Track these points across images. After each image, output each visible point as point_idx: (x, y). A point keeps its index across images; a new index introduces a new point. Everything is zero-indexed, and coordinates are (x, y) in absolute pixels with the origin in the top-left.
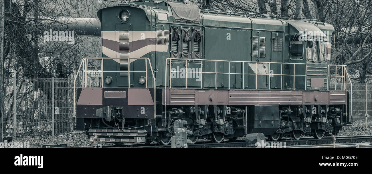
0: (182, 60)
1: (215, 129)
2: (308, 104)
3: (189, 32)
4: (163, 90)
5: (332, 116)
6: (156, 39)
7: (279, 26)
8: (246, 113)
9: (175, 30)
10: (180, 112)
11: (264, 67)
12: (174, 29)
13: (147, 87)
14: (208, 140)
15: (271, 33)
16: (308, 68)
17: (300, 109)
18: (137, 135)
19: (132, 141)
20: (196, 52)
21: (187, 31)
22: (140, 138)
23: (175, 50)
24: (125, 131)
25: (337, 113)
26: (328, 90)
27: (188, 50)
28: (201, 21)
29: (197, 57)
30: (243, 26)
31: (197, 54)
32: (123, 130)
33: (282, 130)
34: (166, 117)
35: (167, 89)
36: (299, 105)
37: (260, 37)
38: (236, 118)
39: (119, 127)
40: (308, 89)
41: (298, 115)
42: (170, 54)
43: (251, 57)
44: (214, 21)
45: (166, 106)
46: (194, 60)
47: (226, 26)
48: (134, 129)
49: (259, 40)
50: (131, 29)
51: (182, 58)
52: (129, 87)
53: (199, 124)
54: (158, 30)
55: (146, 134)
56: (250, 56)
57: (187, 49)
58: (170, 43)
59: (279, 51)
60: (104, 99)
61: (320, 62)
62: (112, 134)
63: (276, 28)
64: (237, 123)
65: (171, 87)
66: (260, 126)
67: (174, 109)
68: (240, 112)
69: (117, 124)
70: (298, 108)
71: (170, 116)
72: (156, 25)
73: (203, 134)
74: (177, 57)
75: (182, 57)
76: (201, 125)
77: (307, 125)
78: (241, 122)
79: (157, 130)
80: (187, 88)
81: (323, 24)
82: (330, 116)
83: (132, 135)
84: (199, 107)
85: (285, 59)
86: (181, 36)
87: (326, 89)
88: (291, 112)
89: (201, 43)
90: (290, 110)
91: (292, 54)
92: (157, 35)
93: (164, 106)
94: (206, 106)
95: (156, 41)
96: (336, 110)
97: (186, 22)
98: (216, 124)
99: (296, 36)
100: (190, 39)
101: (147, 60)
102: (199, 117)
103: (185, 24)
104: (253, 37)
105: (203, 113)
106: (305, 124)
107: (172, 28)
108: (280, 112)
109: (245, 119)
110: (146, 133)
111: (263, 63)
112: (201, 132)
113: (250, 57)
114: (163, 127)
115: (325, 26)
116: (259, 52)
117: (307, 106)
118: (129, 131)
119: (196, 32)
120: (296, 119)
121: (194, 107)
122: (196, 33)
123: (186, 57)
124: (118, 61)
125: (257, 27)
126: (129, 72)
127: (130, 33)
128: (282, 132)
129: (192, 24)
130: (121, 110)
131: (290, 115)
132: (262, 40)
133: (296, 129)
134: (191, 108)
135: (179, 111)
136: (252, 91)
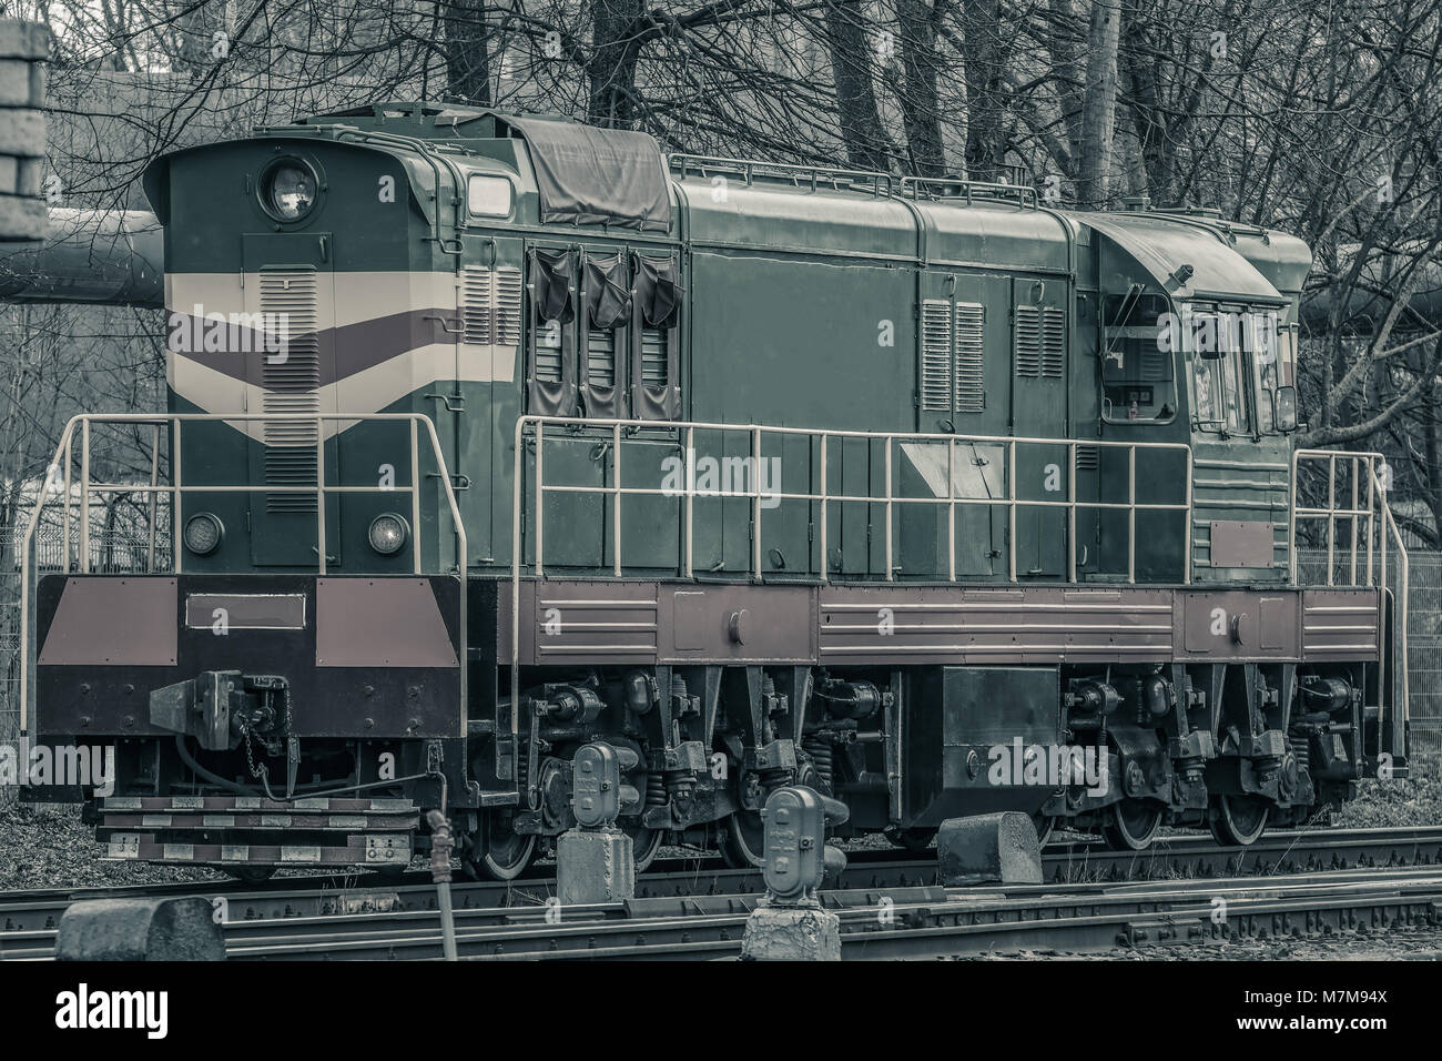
0: (584, 426)
1: (749, 792)
2: (1198, 659)
3: (616, 275)
4: (499, 585)
5: (1307, 725)
6: (458, 311)
7: (1050, 242)
8: (896, 704)
9: (548, 268)
10: (586, 704)
11: (980, 463)
12: (547, 264)
13: (418, 571)
14: (708, 854)
15: (1012, 280)
16: (1197, 467)
17: (1158, 686)
18: (363, 823)
19: (339, 856)
20: (654, 384)
21: (605, 272)
22: (380, 842)
23: (551, 370)
24: (299, 805)
25: (1338, 704)
26: (1294, 583)
27: (612, 372)
28: (675, 218)
29: (656, 408)
30: (879, 243)
31: (656, 393)
32: (289, 801)
33: (1070, 800)
34: (515, 731)
35: (521, 580)
36: (1154, 666)
37: (959, 304)
38: (849, 732)
39: (270, 783)
40: (1198, 578)
41: (1145, 716)
42: (527, 392)
43: (917, 408)
44: (736, 215)
45: (515, 674)
46: (644, 428)
47: (795, 247)
48: (352, 794)
49: (953, 319)
50: (326, 262)
51: (584, 417)
52: (323, 572)
53: (675, 769)
54: (467, 267)
55: (414, 823)
56: (909, 402)
57: (605, 365)
58: (528, 335)
59: (1052, 375)
60: (183, 632)
61: (1258, 437)
62: (230, 823)
63: (1037, 253)
64: (854, 762)
65: (540, 572)
66: (970, 775)
67: (554, 686)
68: (875, 702)
69: (261, 765)
70: (1153, 679)
71: (535, 722)
72: (458, 237)
73: (689, 822)
74: (561, 411)
75: (583, 406)
76: (687, 772)
77: (1194, 773)
78: (875, 756)
79: (476, 798)
80: (618, 573)
81: (1259, 235)
82: (1299, 724)
83: (336, 824)
84: (678, 676)
85: (1080, 420)
86: (579, 297)
87: (1286, 580)
88: (1115, 700)
89: (673, 333)
90: (1111, 694)
91: (1111, 392)
92: (462, 292)
93: (505, 670)
94: (709, 672)
95: (457, 324)
96: (1328, 689)
97: (603, 224)
98: (758, 767)
99: (1132, 297)
100: (621, 316)
101: (421, 424)
102: (676, 731)
103: (600, 233)
104: (926, 302)
105: (696, 707)
106: (1180, 765)
107: (533, 256)
108: (1063, 702)
109: (894, 738)
110: (414, 815)
111: (971, 443)
112: (681, 811)
113: (911, 411)
114: (505, 785)
115: (1267, 242)
116: (952, 383)
117: (1191, 668)
118: (323, 804)
119: (651, 276)
120: (1133, 739)
121: (652, 674)
122: (651, 281)
123: (603, 408)
124: (257, 433)
125: (945, 251)
126: (321, 488)
127: (322, 281)
128: (1069, 807)
129: (632, 235)
130: (278, 693)
131: (1109, 717)
132: (968, 321)
133: (1136, 793)
134: (639, 680)
135: (578, 697)
136: (931, 591)
